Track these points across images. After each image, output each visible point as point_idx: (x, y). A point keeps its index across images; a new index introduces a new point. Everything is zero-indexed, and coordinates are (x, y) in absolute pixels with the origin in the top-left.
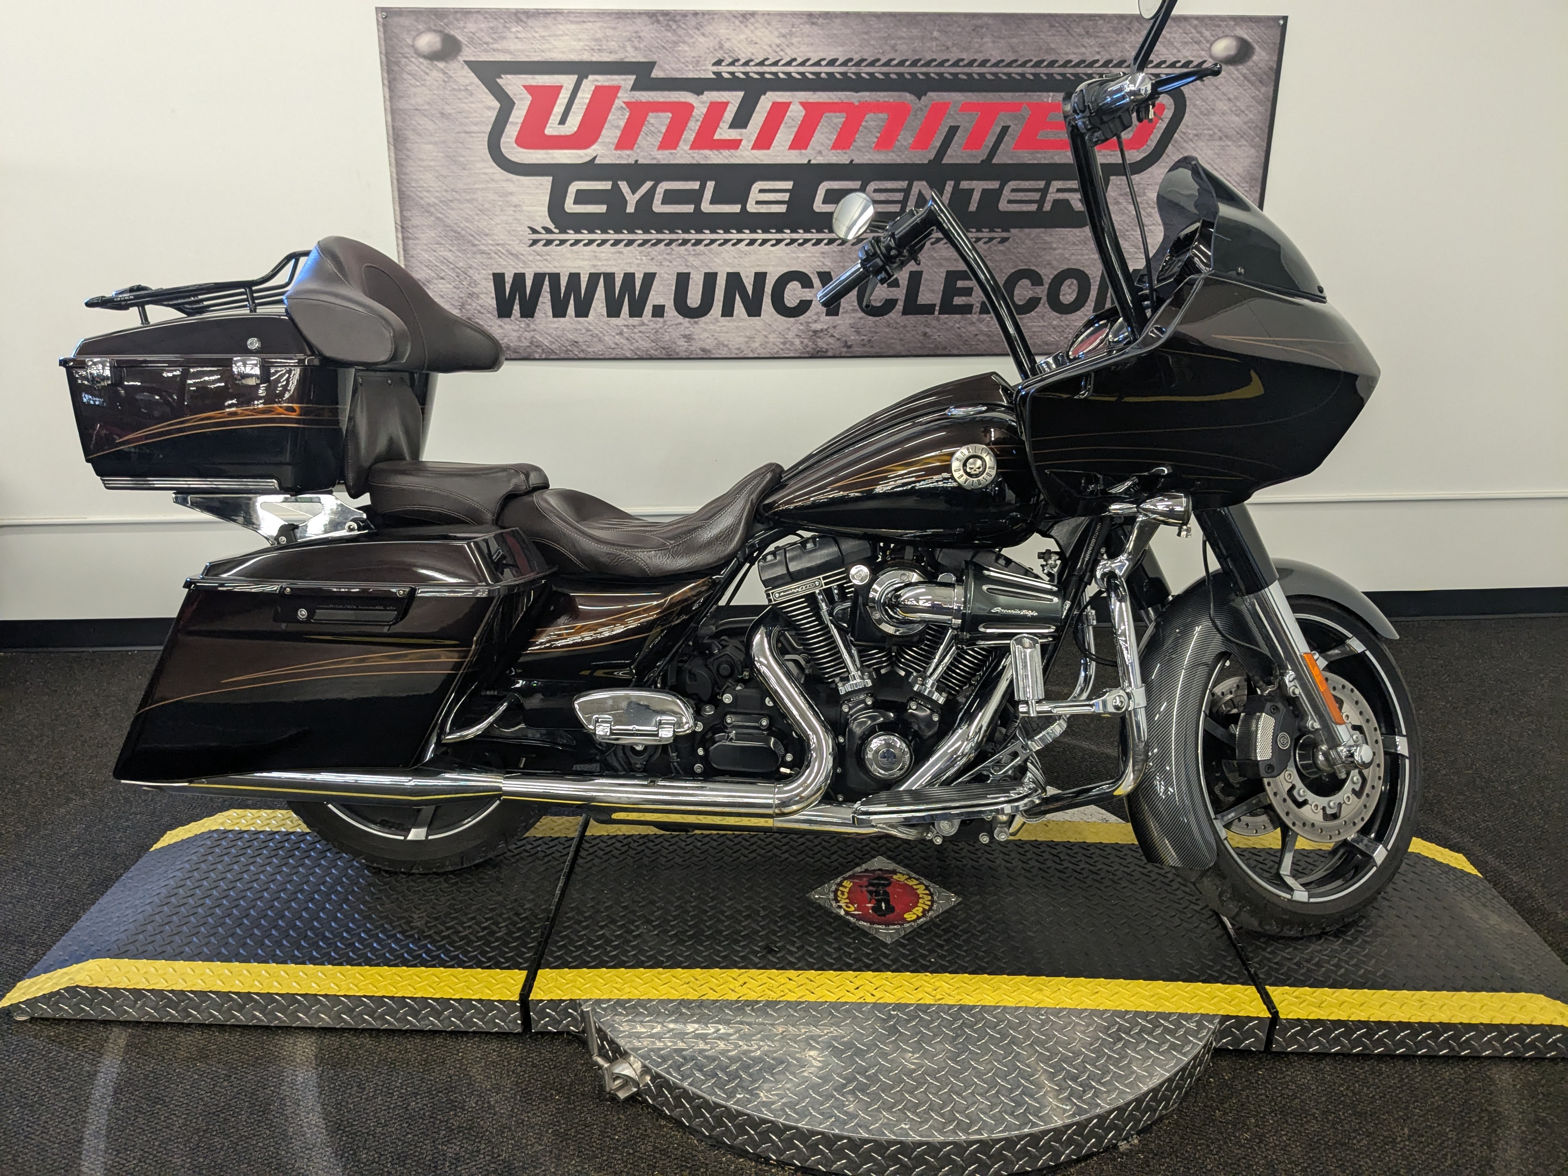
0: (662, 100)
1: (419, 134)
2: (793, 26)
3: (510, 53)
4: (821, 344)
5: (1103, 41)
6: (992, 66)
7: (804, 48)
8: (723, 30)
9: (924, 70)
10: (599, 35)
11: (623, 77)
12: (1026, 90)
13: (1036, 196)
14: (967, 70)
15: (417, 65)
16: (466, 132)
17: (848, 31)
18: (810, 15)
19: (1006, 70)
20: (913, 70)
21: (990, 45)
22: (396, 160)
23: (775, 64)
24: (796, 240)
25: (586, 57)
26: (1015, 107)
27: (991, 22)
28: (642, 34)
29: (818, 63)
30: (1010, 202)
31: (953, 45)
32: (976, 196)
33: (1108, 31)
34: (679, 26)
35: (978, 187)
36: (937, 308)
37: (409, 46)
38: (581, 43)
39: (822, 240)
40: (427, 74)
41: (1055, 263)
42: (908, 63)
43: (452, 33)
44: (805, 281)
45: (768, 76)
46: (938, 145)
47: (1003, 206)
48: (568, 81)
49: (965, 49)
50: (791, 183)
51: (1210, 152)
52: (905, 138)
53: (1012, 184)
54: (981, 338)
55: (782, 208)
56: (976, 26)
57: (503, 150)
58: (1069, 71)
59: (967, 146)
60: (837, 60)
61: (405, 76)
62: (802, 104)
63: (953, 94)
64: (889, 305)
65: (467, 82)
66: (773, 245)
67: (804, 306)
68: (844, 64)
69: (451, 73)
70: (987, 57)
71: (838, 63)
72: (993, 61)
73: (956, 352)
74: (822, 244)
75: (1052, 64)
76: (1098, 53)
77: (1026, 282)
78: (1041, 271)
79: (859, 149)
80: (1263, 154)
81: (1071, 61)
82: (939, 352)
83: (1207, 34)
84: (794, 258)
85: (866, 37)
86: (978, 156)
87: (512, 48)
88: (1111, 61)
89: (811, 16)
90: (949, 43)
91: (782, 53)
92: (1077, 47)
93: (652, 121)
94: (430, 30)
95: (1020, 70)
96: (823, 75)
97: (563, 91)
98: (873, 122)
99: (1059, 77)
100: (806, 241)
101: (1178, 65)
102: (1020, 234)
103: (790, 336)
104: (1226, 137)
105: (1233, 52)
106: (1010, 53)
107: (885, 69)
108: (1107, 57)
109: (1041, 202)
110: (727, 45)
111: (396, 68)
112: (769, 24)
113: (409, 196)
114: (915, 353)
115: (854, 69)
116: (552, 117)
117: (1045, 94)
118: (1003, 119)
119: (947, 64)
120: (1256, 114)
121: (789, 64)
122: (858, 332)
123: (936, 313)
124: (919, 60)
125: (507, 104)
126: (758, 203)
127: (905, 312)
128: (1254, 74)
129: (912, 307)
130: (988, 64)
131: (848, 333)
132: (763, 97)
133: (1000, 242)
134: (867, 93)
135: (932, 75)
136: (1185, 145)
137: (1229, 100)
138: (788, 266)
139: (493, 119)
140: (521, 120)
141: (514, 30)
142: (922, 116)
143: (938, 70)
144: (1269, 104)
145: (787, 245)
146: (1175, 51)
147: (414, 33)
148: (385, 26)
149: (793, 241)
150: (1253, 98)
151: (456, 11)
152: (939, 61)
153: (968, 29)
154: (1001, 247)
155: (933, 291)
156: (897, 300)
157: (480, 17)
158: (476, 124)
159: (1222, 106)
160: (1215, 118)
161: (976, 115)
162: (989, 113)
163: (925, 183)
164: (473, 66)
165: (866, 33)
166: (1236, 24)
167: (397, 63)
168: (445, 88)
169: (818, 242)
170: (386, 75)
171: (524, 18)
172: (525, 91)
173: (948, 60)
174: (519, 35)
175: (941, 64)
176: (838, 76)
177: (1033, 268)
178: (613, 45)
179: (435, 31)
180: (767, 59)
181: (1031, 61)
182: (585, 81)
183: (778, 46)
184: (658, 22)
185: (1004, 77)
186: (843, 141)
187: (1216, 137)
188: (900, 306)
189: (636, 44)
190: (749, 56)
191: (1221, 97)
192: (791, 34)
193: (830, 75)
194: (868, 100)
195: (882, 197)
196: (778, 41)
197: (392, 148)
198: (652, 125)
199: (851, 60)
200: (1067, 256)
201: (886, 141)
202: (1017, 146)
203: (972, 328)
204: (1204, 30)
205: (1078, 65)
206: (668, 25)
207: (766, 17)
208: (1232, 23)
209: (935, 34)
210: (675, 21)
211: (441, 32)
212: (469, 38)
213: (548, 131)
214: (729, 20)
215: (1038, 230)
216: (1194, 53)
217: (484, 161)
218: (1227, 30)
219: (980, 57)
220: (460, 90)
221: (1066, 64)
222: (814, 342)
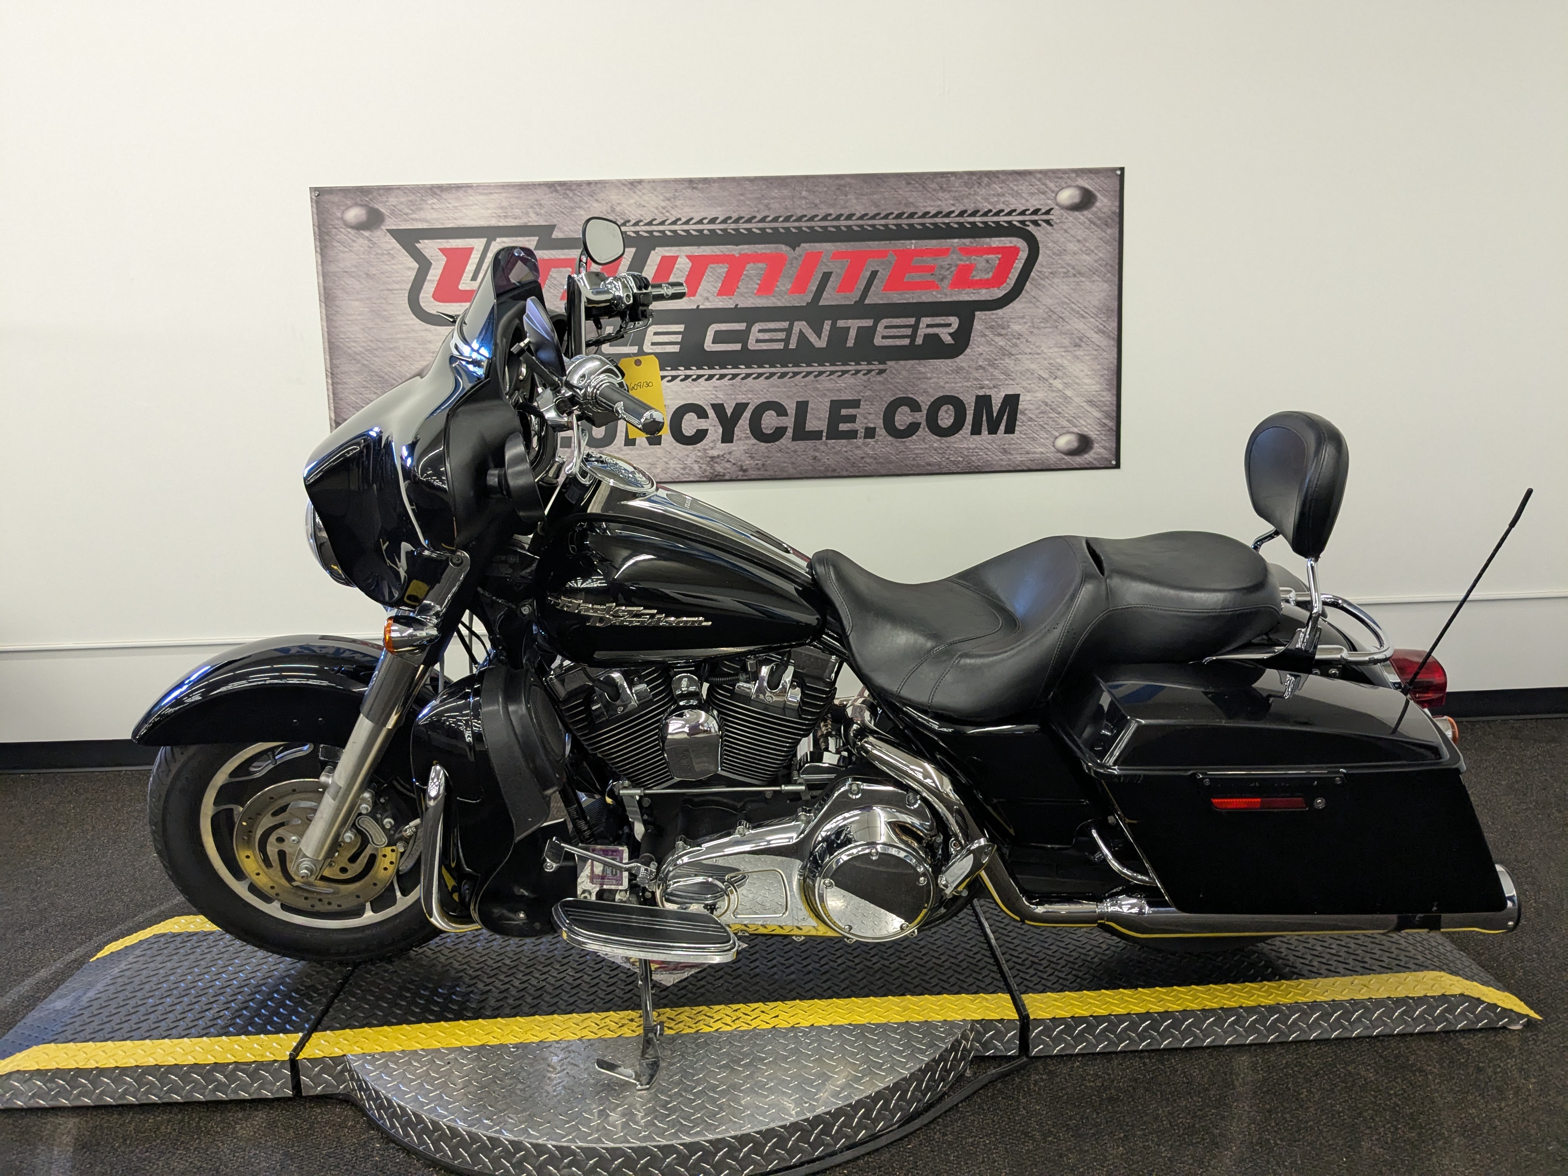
0: (563, 257)
1: (347, 293)
2: (676, 191)
3: (427, 221)
4: (719, 468)
5: (957, 194)
6: (858, 219)
7: (686, 209)
8: (614, 196)
9: (797, 224)
10: (505, 204)
11: (527, 238)
12: (890, 239)
13: (909, 331)
14: (835, 223)
15: (344, 234)
16: (388, 290)
17: (725, 194)
18: (691, 181)
19: (871, 222)
20: (787, 225)
21: (854, 201)
22: (327, 316)
23: (662, 223)
24: (690, 376)
25: (494, 222)
26: (882, 254)
27: (853, 181)
28: (542, 202)
29: (700, 222)
30: (884, 337)
31: (821, 202)
32: (853, 333)
33: (960, 186)
34: (575, 194)
35: (854, 325)
36: (824, 434)
37: (338, 219)
38: (489, 211)
39: (715, 375)
40: (354, 241)
41: (931, 391)
42: (781, 219)
43: (376, 206)
44: (701, 413)
45: (656, 234)
46: (814, 289)
47: (878, 341)
48: (478, 244)
49: (833, 206)
50: (683, 326)
51: (1065, 287)
52: (784, 284)
53: (885, 322)
54: (868, 460)
55: (676, 349)
56: (840, 186)
57: (422, 304)
58: (927, 221)
59: (841, 289)
60: (717, 218)
61: (335, 244)
62: (688, 257)
63: (825, 244)
64: (779, 432)
65: (389, 247)
66: (669, 381)
67: (701, 435)
68: (724, 221)
69: (375, 240)
70: (853, 211)
71: (718, 221)
72: (858, 215)
73: (845, 474)
74: (714, 379)
75: (912, 215)
76: (953, 205)
77: (905, 409)
78: (919, 399)
79: (742, 295)
80: (1116, 288)
81: (928, 213)
82: (829, 474)
83: (1051, 185)
84: (689, 392)
85: (742, 198)
86: (852, 298)
87: (428, 217)
88: (965, 211)
89: (691, 183)
90: (817, 201)
91: (667, 214)
92: (934, 201)
93: (554, 275)
94: (356, 205)
95: (883, 222)
96: (706, 232)
97: (474, 252)
98: (753, 272)
99: (919, 227)
100: (699, 377)
101: (1027, 213)
102: (896, 366)
103: (689, 462)
104: (1080, 274)
105: (1077, 200)
106: (873, 208)
107: (760, 225)
108: (961, 208)
109: (913, 337)
110: (618, 209)
111: (327, 238)
112: (655, 190)
113: (339, 346)
114: (806, 475)
115: (733, 226)
116: (465, 275)
117: (908, 242)
118: (871, 265)
119: (816, 219)
120: (1106, 252)
121: (674, 223)
122: (752, 458)
123: (824, 438)
124: (792, 216)
125: (424, 265)
126: (653, 344)
127: (795, 438)
128: (1099, 218)
129: (801, 433)
130: (854, 218)
131: (743, 458)
132: (653, 252)
133: (878, 374)
134: (746, 246)
135: (804, 229)
136: (1042, 282)
137: (1079, 241)
138: (684, 399)
139: (413, 278)
140: (437, 278)
141: (430, 202)
142: (797, 264)
143: (809, 224)
144: (1116, 244)
145: (682, 380)
146: (1023, 201)
147: (343, 208)
148: (317, 202)
149: (687, 377)
150: (1101, 239)
151: (379, 188)
152: (809, 216)
153: (833, 188)
154: (879, 378)
155: (819, 419)
156: (786, 428)
157: (400, 192)
158: (397, 283)
159: (1072, 247)
160: (1067, 258)
161: (847, 262)
162: (858, 260)
163: (804, 323)
164: (394, 233)
165: (742, 195)
166: (1077, 176)
167: (328, 234)
168: (370, 252)
169: (711, 377)
170: (318, 244)
171: (439, 192)
172: (441, 253)
173: (817, 216)
174: (435, 207)
175: (812, 219)
176: (719, 232)
177: (911, 396)
178: (517, 212)
179: (361, 205)
180: (655, 219)
181: (892, 213)
182: (493, 243)
183: (664, 208)
184: (557, 191)
185: (869, 228)
186: (727, 288)
187: (1070, 274)
188: (790, 433)
189: (537, 210)
190: (639, 217)
191: (1071, 239)
192: (675, 198)
193: (712, 231)
194: (746, 251)
195: (766, 336)
196: (663, 204)
197: (323, 305)
198: (555, 278)
199: (730, 218)
200: (942, 384)
201: (766, 287)
202: (886, 288)
203: (858, 452)
204: (1048, 182)
205: (936, 215)
206: (565, 193)
207: (652, 184)
208: (1074, 175)
209: (804, 193)
210: (572, 190)
211: (366, 206)
212: (391, 210)
213: (462, 287)
214: (619, 188)
215: (912, 362)
216: (1041, 202)
217: (404, 314)
218: (1069, 181)
219: (846, 212)
220: (383, 254)
221: (925, 214)
222: (712, 467)
